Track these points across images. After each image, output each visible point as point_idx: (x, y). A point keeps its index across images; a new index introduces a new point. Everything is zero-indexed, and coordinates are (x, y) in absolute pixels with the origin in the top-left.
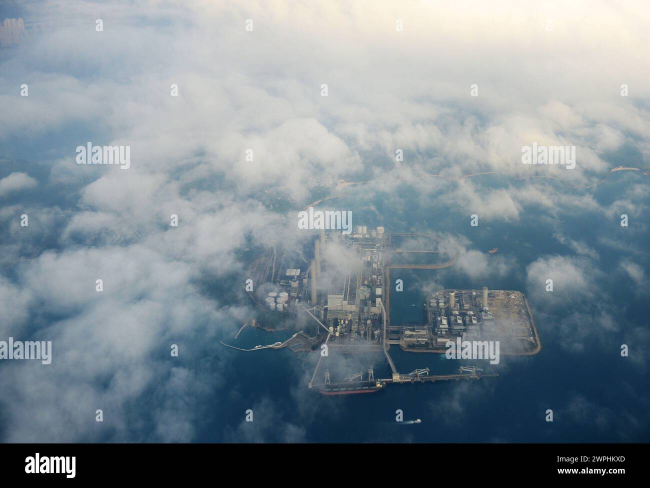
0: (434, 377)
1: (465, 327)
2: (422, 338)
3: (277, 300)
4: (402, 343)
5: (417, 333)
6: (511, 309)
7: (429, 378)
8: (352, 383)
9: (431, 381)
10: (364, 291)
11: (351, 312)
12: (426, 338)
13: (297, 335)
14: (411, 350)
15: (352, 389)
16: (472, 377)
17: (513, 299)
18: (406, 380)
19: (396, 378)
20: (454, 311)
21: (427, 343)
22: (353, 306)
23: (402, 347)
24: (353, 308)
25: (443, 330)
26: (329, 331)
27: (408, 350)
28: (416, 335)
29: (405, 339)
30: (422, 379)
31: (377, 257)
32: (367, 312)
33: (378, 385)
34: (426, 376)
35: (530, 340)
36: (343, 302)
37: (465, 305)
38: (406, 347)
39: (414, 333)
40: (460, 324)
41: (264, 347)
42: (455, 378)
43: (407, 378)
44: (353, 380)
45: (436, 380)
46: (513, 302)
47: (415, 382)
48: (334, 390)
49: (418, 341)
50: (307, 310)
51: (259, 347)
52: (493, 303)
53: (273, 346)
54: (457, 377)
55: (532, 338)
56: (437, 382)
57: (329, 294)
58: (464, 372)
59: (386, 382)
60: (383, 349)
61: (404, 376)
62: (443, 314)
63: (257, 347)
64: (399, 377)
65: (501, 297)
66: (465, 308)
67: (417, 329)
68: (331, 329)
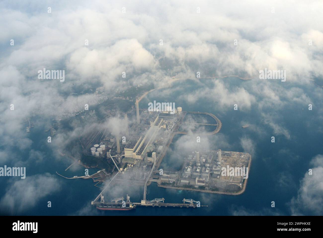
0: (167, 204)
1: (200, 174)
2: (173, 179)
3: (97, 149)
4: (159, 182)
5: (171, 176)
6: (237, 165)
7: (164, 205)
8: (117, 203)
9: (165, 206)
10: (151, 147)
11: (137, 160)
12: (174, 179)
13: (100, 172)
14: (163, 186)
15: (115, 207)
16: (190, 206)
17: (243, 158)
18: (149, 205)
19: (143, 203)
20: (198, 163)
21: (174, 183)
22: (139, 156)
23: (158, 184)
24: (139, 157)
25: (187, 175)
26: (119, 170)
27: (160, 186)
28: (170, 177)
29: (161, 179)
30: (160, 205)
31: (171, 126)
32: (145, 160)
33: (131, 206)
34: (162, 203)
35: (239, 185)
36: (133, 153)
37: (208, 160)
38: (159, 184)
39: (169, 176)
40: (197, 172)
41: (79, 177)
42: (180, 206)
43: (149, 203)
44: (118, 201)
45: (167, 206)
46: (241, 160)
47: (155, 206)
48: (104, 207)
49: (169, 181)
50: (111, 157)
51: (75, 177)
52: (228, 160)
53: (84, 177)
54: (181, 205)
55: (241, 184)
56: (168, 207)
57: (126, 148)
58: (186, 203)
59: (136, 204)
60: (144, 184)
61: (148, 202)
62: (191, 165)
63: (74, 177)
64: (145, 202)
65: (235, 156)
66: (208, 162)
67: (171, 173)
68: (121, 169)
